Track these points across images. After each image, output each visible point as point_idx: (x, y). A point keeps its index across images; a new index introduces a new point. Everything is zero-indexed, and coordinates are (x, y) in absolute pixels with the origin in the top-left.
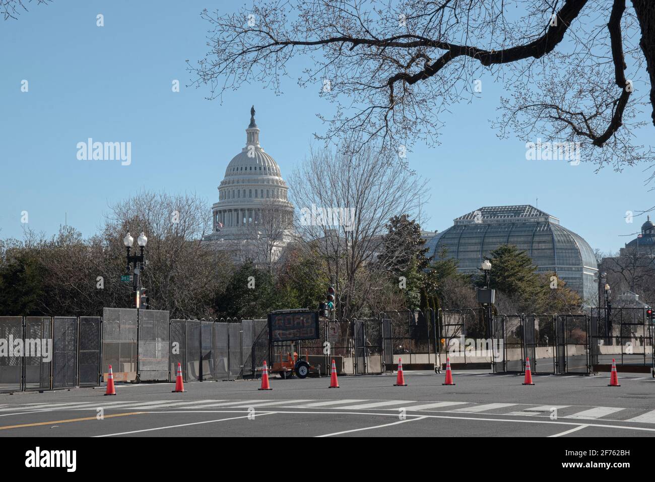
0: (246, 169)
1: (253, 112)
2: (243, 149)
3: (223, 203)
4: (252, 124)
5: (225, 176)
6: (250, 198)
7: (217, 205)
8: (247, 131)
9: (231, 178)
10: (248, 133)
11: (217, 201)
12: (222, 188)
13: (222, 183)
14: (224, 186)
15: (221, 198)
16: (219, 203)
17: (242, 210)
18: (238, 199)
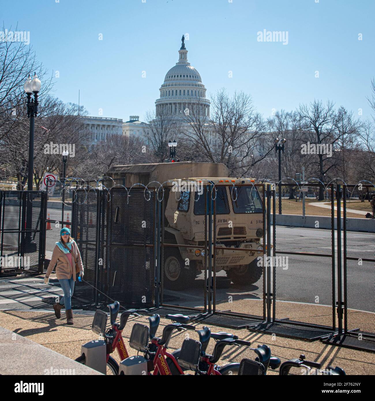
0: (181, 77)
1: (183, 39)
2: (176, 63)
3: (162, 99)
4: (183, 47)
5: (164, 81)
6: (180, 96)
7: (158, 101)
8: (179, 51)
9: (168, 83)
10: (180, 53)
11: (159, 98)
12: (162, 89)
13: (163, 86)
14: (163, 88)
15: (161, 96)
16: (159, 99)
17: (174, 104)
18: (172, 96)
